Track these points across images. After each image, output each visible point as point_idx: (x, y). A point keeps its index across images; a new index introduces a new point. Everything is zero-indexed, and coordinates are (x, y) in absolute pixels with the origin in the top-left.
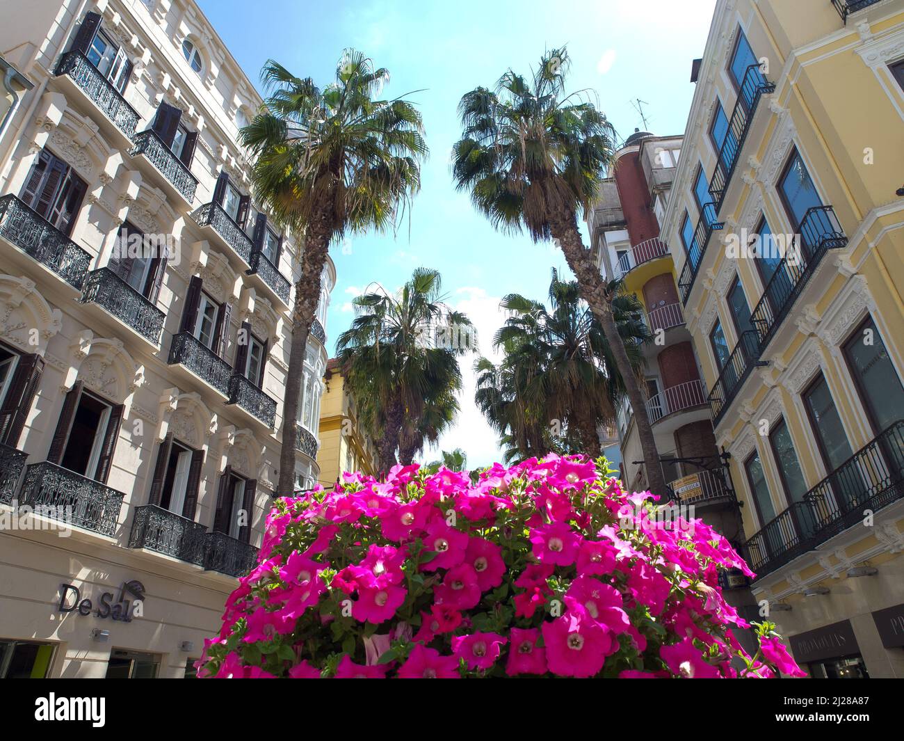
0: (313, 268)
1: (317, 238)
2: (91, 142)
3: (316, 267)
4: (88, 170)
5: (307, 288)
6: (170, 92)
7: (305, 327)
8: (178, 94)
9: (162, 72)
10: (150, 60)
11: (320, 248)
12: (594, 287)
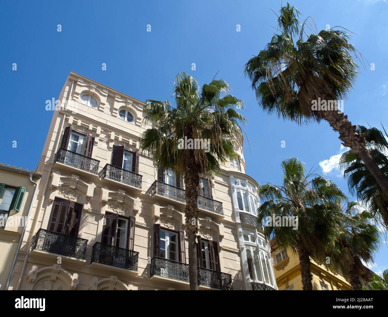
0: (190, 200)
1: (188, 182)
2: (78, 185)
3: (192, 198)
4: (81, 198)
5: (189, 212)
6: (116, 139)
7: (192, 235)
8: (121, 138)
9: (109, 133)
10: (101, 131)
11: (191, 187)
12: (347, 136)
